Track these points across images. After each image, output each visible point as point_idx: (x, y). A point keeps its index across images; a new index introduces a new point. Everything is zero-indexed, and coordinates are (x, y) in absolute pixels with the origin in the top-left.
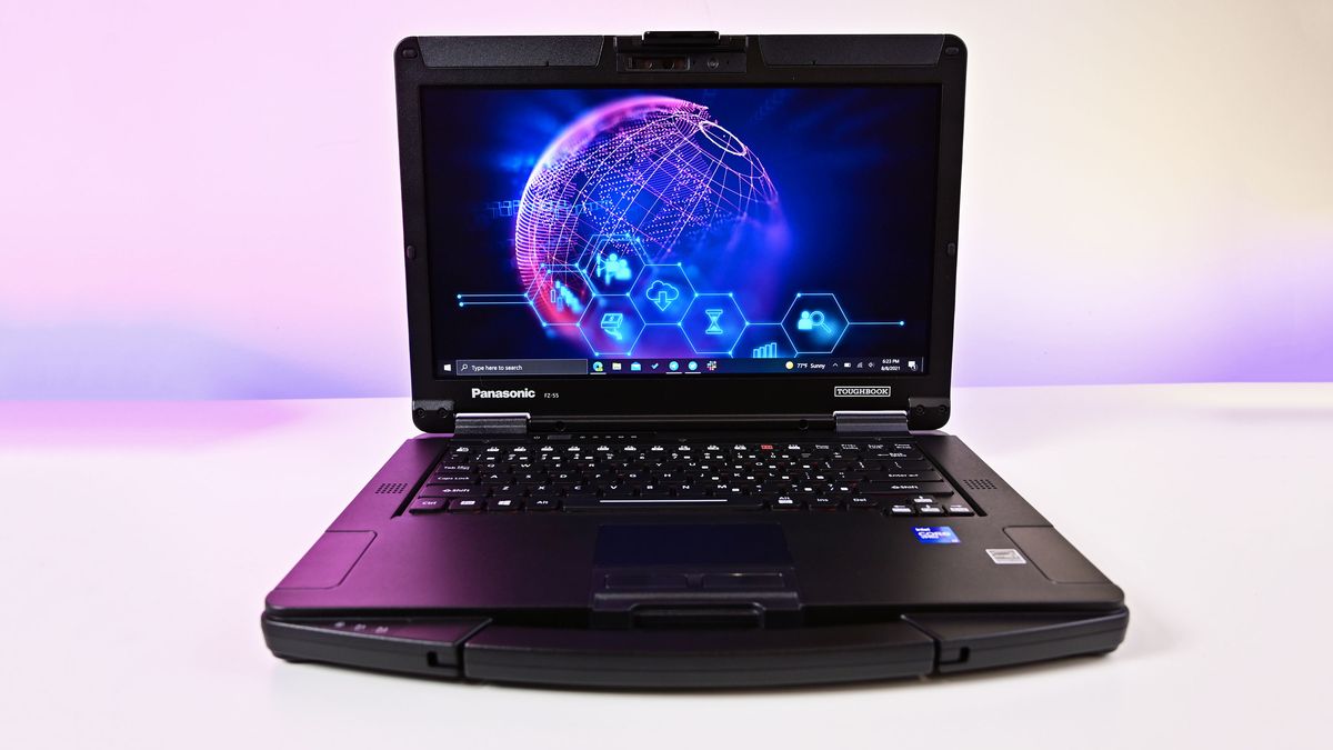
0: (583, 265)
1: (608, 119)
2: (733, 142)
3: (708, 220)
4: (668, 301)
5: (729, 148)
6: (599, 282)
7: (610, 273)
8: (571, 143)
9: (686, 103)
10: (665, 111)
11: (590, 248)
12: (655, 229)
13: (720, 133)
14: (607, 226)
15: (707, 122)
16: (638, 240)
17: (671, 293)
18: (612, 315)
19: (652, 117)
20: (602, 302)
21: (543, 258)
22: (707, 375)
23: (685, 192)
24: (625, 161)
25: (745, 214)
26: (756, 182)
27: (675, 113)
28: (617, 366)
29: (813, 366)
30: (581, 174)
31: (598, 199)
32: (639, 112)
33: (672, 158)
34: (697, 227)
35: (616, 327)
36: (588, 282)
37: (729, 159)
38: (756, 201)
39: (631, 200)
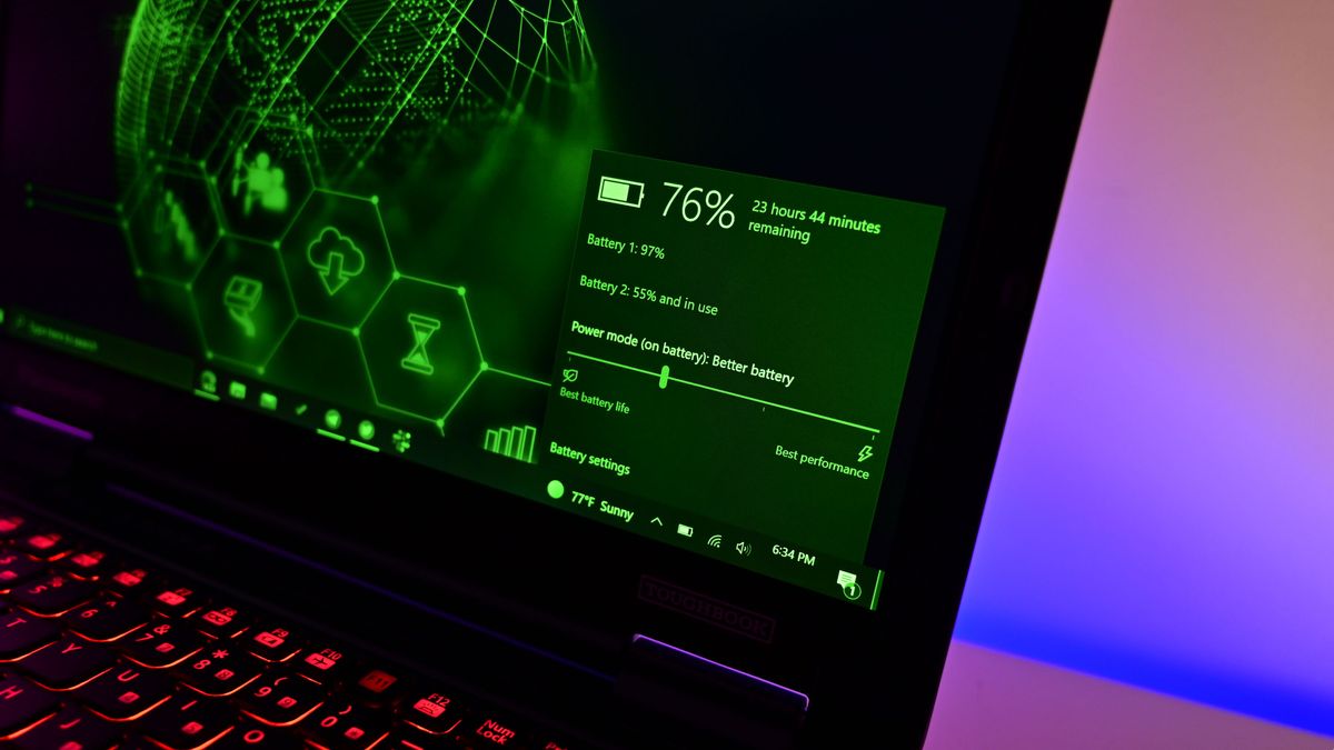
0: (211, 168)
3: (442, 110)
4: (344, 276)
6: (232, 204)
7: (255, 193)
11: (229, 133)
12: (343, 112)
14: (263, 92)
16: (309, 131)
17: (352, 262)
18: (245, 281)
20: (232, 251)
21: (152, 140)
22: (389, 457)
25: (520, 108)
26: (555, 33)
28: (238, 390)
29: (605, 508)
31: (255, 32)
34: (421, 122)
35: (246, 308)
36: (215, 204)
38: (548, 79)
39: (309, 41)
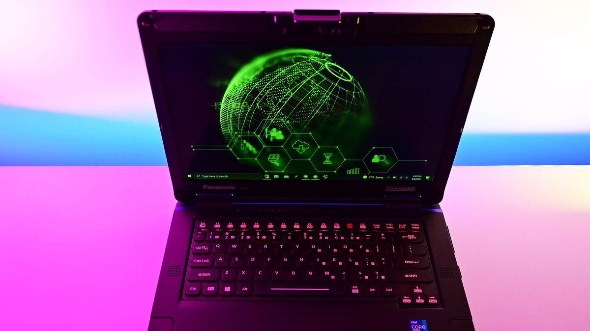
0: (258, 133)
1: (270, 61)
2: (345, 74)
3: (327, 113)
4: (304, 150)
5: (342, 77)
6: (267, 141)
7: (273, 137)
8: (249, 74)
9: (318, 53)
10: (306, 57)
11: (262, 125)
12: (298, 117)
13: (337, 69)
14: (271, 115)
15: (330, 63)
16: (288, 122)
17: (306, 146)
18: (274, 156)
19: (297, 60)
20: (268, 150)
21: (235, 129)
23: (315, 99)
24: (281, 83)
25: (349, 111)
26: (356, 95)
27: (311, 58)
28: (276, 176)
29: (377, 177)
30: (255, 90)
31: (266, 103)
32: (290, 57)
33: (309, 82)
34: (321, 116)
35: (276, 160)
36: (261, 141)
37: (342, 83)
38: (355, 104)
39: (284, 103)
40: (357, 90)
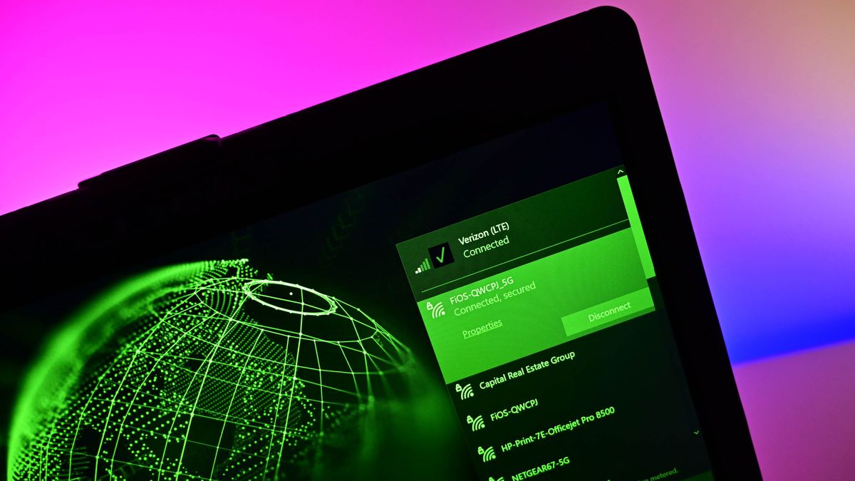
1: (92, 334)
2: (309, 297)
3: (316, 428)
5: (306, 309)
8: (50, 390)
9: (209, 265)
10: (181, 288)
12: (238, 469)
13: (282, 291)
15: (254, 282)
19: (163, 305)
23: (264, 400)
24: (148, 387)
25: (371, 399)
26: (370, 346)
27: (197, 285)
30: (86, 431)
31: (132, 458)
32: (139, 304)
33: (222, 355)
34: (303, 444)
37: (313, 326)
38: (381, 373)
39: (182, 442)
40: (365, 332)
